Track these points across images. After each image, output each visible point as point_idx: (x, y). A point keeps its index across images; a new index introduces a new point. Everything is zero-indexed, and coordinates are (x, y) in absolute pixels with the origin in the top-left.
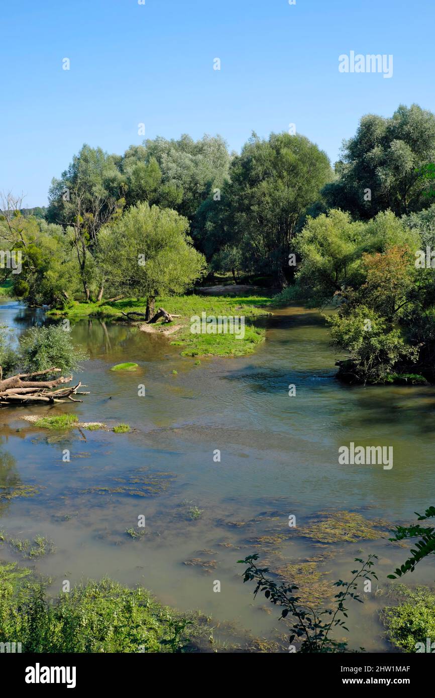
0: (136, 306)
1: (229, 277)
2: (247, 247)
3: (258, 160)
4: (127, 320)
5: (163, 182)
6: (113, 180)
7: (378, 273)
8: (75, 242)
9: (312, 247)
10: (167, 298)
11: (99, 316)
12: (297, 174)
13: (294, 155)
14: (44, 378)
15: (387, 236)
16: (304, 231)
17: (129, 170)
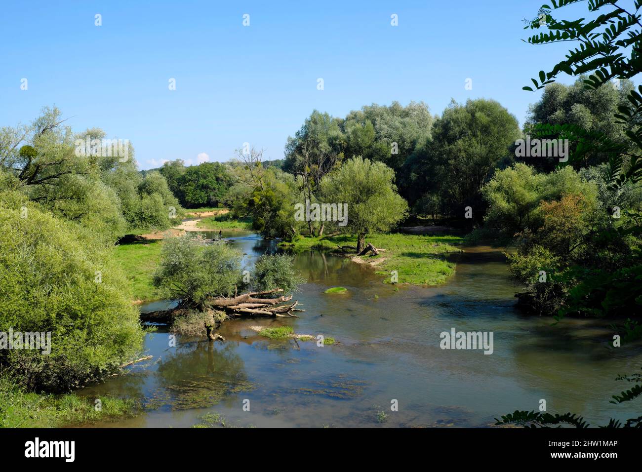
0: (350, 241)
1: (429, 219)
2: (445, 194)
3: (455, 122)
4: (342, 253)
5: (376, 140)
6: (336, 138)
7: (553, 218)
8: (303, 188)
9: (498, 195)
10: (375, 235)
11: (319, 248)
12: (489, 133)
13: (487, 118)
14: (270, 296)
15: (566, 187)
16: (492, 182)
17: (349, 130)
